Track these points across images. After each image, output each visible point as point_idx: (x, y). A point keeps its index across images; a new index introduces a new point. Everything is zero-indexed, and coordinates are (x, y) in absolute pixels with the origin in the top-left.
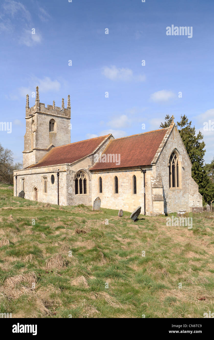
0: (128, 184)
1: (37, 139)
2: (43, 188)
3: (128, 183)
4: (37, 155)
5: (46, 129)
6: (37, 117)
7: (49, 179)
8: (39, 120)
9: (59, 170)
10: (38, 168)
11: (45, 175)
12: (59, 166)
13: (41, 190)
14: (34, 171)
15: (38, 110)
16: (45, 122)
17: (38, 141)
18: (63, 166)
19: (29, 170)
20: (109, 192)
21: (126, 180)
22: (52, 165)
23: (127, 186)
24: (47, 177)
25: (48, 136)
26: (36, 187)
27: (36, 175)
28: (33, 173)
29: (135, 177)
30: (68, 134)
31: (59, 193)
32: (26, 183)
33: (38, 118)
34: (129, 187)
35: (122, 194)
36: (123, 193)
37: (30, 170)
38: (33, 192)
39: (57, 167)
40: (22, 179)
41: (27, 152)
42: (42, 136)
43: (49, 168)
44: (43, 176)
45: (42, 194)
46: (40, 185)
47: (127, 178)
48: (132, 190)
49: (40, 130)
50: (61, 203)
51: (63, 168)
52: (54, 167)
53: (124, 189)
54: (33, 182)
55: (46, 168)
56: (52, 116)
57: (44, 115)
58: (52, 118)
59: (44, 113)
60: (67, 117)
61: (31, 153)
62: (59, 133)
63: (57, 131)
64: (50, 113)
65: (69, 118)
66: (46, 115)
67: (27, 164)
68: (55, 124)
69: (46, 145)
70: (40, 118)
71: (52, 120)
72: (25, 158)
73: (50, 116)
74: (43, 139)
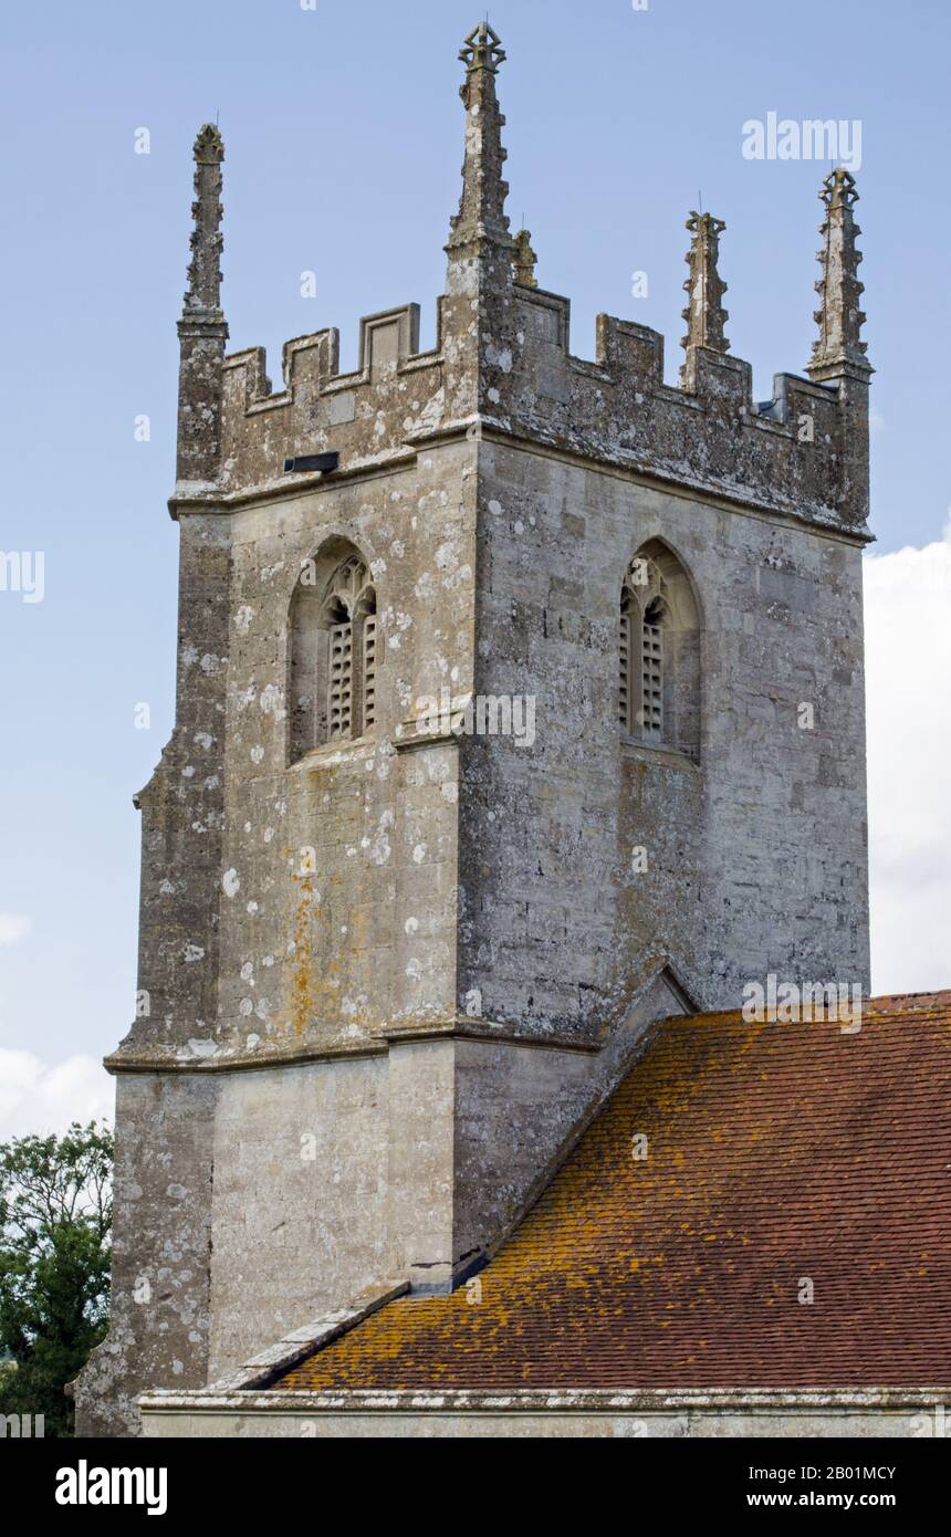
1: (474, 874)
4: (473, 1127)
5: (588, 707)
6: (482, 509)
8: (501, 553)
15: (494, 395)
16: (578, 590)
17: (489, 908)
25: (604, 813)
30: (833, 794)
33: (497, 525)
42: (534, 824)
56: (652, 498)
57: (556, 469)
58: (654, 529)
59: (560, 449)
60: (825, 515)
61: (269, 1082)
62: (734, 764)
63: (710, 744)
64: (631, 454)
65: (850, 535)
66: (579, 477)
67: (177, 1268)
68: (677, 622)
69: (584, 967)
70: (519, 527)
71: (657, 549)
72: (148, 1154)
73: (625, 489)
74: (545, 857)
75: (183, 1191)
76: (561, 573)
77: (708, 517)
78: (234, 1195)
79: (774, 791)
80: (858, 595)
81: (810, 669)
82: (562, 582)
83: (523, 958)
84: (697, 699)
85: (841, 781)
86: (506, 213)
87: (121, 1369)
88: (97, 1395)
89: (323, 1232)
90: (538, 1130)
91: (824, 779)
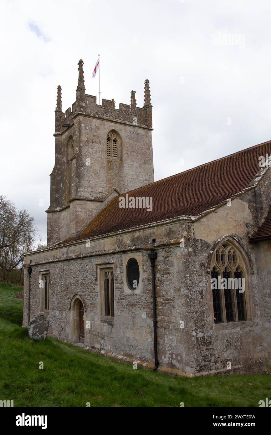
2: (100, 299)
5: (100, 153)
7: (121, 274)
9: (154, 241)
11: (106, 262)
12: (153, 229)
13: (95, 306)
14: (75, 251)
16: (98, 137)
17: (82, 181)
19: (62, 250)
22: (131, 229)
24: (112, 268)
25: (104, 168)
26: (80, 298)
27: (80, 261)
28: (72, 255)
31: (158, 319)
32: (53, 284)
33: (82, 128)
37: (65, 250)
38: (72, 313)
40: (43, 274)
41: (55, 210)
42: (91, 170)
43: (118, 237)
44: (101, 263)
45: (98, 319)
46: (91, 292)
50: (168, 355)
51: (170, 231)
52: (136, 234)
54: (72, 281)
55: (108, 239)
56: (112, 124)
57: (94, 120)
58: (113, 128)
59: (94, 117)
60: (144, 126)
61: (65, 212)
62: (128, 161)
63: (124, 159)
64: (108, 118)
65: (149, 129)
66: (98, 121)
67: (56, 239)
68: (119, 142)
69: (100, 190)
70: (87, 128)
71: (113, 131)
72: (52, 224)
73: (107, 123)
74: (93, 174)
75: (57, 229)
76: (95, 134)
77: (122, 127)
78: (62, 228)
79: (136, 165)
80: (151, 138)
81: (142, 148)
82: (95, 136)
83: (89, 189)
84: (122, 152)
85: (148, 163)
86: (84, 84)
90: (92, 213)
91: (145, 163)
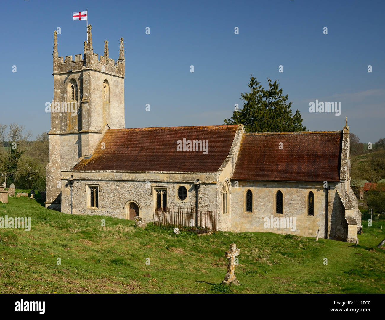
0: (300, 202)
3: (300, 200)
7: (173, 192)
9: (198, 180)
10: (141, 172)
11: (161, 185)
12: (198, 175)
13: (148, 207)
14: (129, 176)
15: (91, 66)
16: (99, 86)
17: (91, 119)
18: (210, 176)
19: (115, 174)
20: (265, 211)
21: (298, 197)
22: (182, 172)
23: (299, 204)
24: (166, 189)
25: (101, 108)
29: (311, 195)
32: (104, 193)
34: (302, 206)
35: (288, 214)
36: (291, 213)
37: (118, 174)
38: (126, 209)
39: (194, 176)
40: (90, 186)
41: (56, 133)
43: (172, 175)
44: (156, 185)
45: (152, 213)
47: (298, 195)
48: (306, 210)
49: (93, 100)
51: (209, 178)
52: (186, 175)
53: (294, 209)
54: (126, 192)
55: (163, 174)
56: (105, 75)
57: (97, 73)
58: (106, 78)
60: (121, 75)
61: (66, 136)
62: (113, 103)
63: (111, 101)
65: (123, 78)
66: (99, 74)
68: (107, 88)
69: (100, 125)
70: (94, 79)
71: (106, 81)
72: (53, 143)
73: (103, 75)
74: (96, 114)
75: (57, 147)
76: (97, 84)
77: (110, 77)
78: (62, 147)
79: (116, 105)
81: (119, 92)
83: (95, 124)
84: (109, 96)
87: (51, 165)
88: (49, 168)
89: (73, 151)
90: (96, 141)
